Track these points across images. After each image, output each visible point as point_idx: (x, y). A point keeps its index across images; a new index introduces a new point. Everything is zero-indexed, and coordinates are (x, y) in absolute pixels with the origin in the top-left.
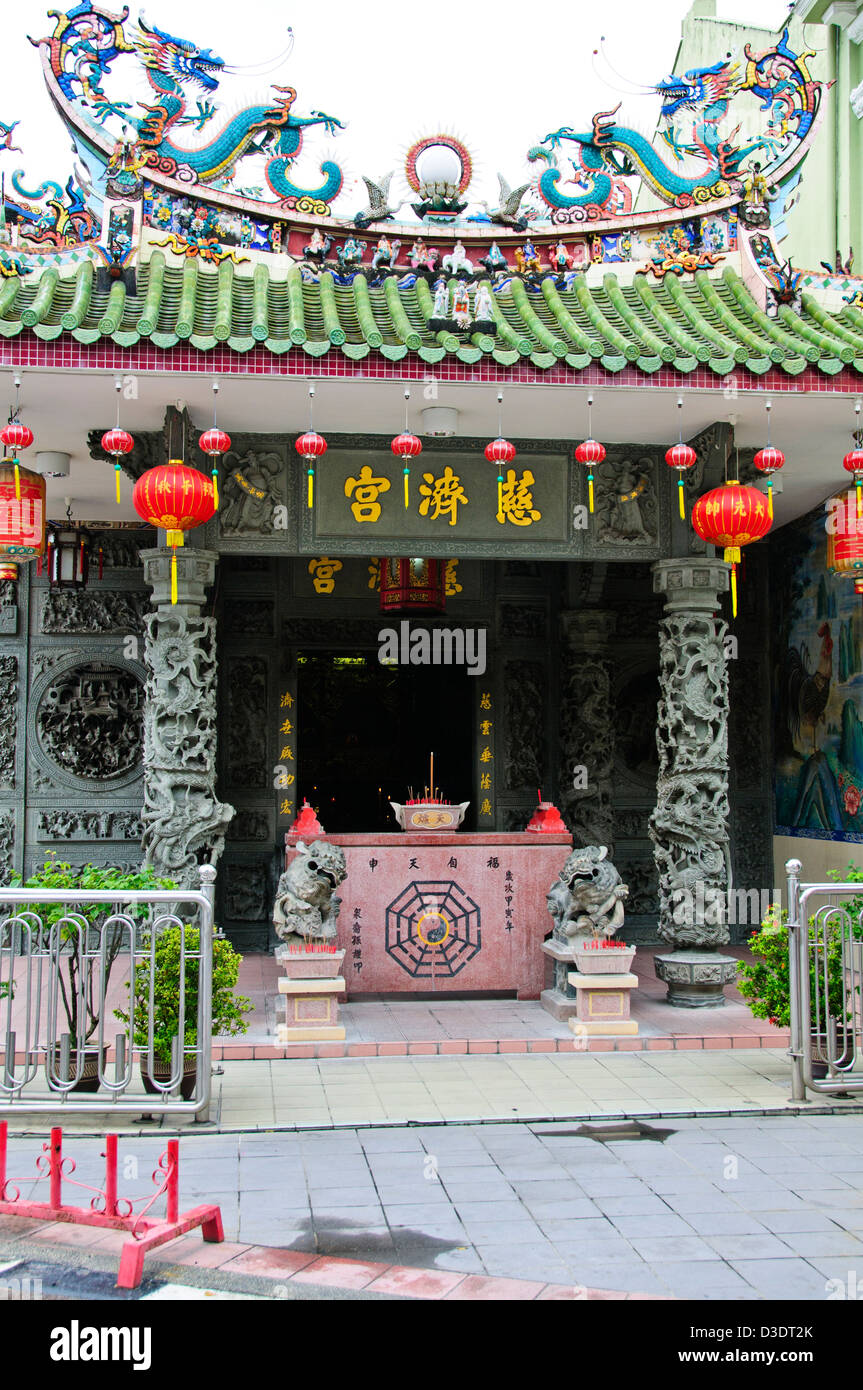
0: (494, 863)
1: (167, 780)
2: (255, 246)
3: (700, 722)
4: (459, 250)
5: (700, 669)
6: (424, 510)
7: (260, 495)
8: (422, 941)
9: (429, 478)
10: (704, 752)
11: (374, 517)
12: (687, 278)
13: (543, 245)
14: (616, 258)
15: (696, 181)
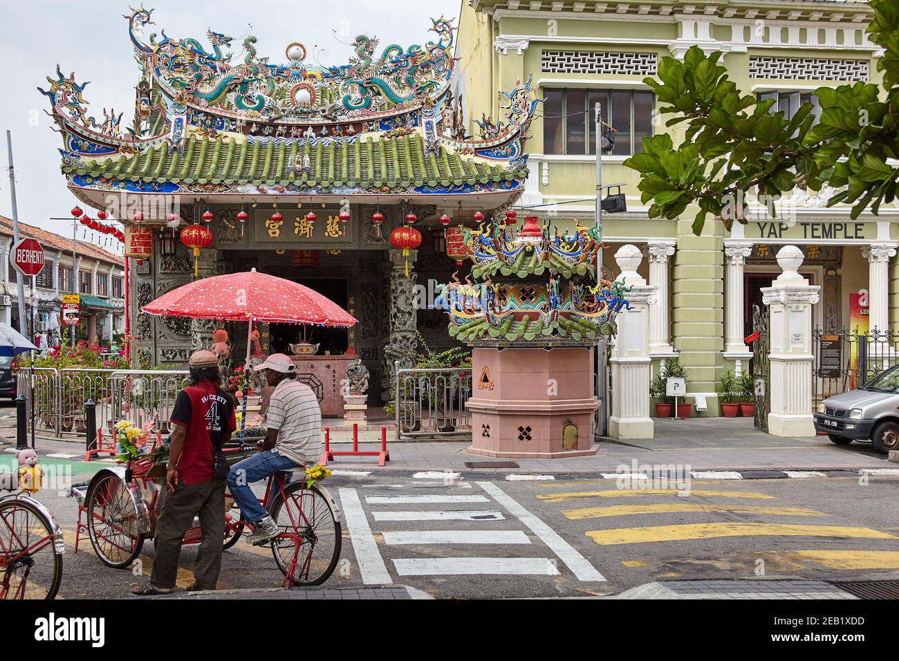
0: (328, 366)
1: (199, 335)
2: (230, 130)
3: (403, 312)
4: (310, 129)
5: (403, 292)
6: (296, 232)
7: (233, 227)
9: (298, 219)
10: (405, 324)
11: (277, 235)
12: (400, 137)
13: (344, 126)
14: (373, 130)
15: (405, 98)
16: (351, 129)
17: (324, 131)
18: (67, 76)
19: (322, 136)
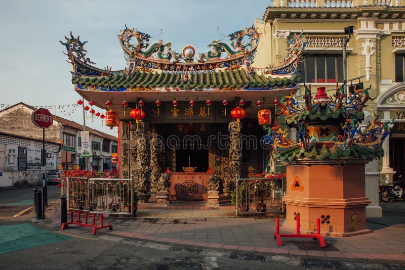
0: (200, 177)
2: (155, 68)
3: (236, 152)
4: (192, 67)
6: (185, 114)
8: (188, 191)
9: (186, 109)
11: (176, 116)
12: (234, 70)
13: (208, 65)
14: (221, 67)
15: (236, 52)
16: (211, 67)
17: (198, 68)
18: (76, 37)
19: (198, 70)
